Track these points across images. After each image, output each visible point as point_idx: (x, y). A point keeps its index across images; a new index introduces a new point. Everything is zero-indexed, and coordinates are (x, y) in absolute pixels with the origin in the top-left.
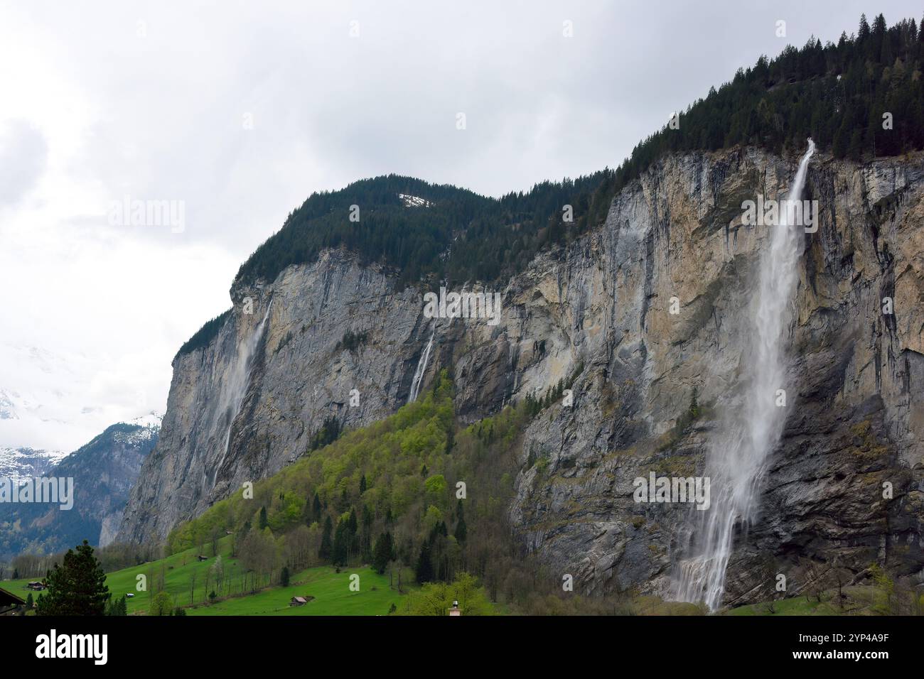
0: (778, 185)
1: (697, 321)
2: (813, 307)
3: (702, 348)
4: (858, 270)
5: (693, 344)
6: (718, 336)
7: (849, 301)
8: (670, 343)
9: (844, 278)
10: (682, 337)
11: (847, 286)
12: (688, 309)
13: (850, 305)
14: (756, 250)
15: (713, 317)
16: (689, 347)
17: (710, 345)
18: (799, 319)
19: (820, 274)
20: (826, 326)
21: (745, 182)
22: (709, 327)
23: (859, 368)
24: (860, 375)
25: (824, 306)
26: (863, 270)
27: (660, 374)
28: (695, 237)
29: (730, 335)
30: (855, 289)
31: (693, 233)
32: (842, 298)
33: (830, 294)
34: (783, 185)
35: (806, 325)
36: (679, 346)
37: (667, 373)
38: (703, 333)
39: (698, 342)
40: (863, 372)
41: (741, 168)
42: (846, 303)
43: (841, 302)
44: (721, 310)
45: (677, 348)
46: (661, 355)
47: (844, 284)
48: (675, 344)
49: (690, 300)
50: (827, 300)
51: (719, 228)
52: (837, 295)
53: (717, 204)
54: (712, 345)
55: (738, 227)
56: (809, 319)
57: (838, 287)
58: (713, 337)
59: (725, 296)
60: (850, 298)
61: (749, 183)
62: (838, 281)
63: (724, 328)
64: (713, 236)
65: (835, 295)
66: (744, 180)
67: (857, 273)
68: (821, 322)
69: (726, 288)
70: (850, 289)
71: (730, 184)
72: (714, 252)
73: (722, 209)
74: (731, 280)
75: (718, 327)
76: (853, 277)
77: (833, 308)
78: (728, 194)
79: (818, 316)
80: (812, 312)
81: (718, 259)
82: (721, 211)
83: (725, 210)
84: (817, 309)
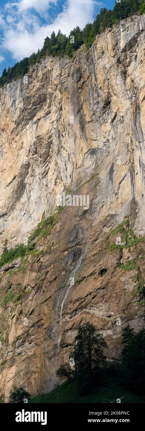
0: (61, 74)
1: (14, 196)
2: (85, 150)
3: (18, 217)
4: (115, 111)
5: (12, 215)
6: (28, 205)
7: (110, 138)
9: (105, 121)
10: (5, 211)
11: (108, 126)
12: (8, 188)
13: (111, 141)
14: (50, 130)
15: (26, 193)
16: (10, 218)
17: (23, 214)
18: (76, 164)
19: (89, 122)
20: (94, 164)
21: (41, 84)
22: (22, 200)
23: (118, 183)
24: (119, 187)
25: (93, 147)
26: (118, 110)
29: (36, 202)
30: (113, 126)
31: (12, 132)
32: (105, 138)
33: (97, 137)
34: (64, 73)
35: (81, 167)
38: (19, 206)
39: (15, 213)
40: (121, 185)
41: (38, 75)
42: (108, 141)
43: (105, 140)
44: (30, 185)
47: (105, 126)
49: (9, 181)
50: (94, 142)
51: (27, 124)
52: (101, 136)
53: (25, 106)
54: (25, 214)
55: (39, 120)
56: (83, 161)
57: (101, 129)
58: (25, 208)
59: (32, 173)
60: (111, 135)
61: (44, 84)
62: (101, 125)
63: (32, 198)
64: (24, 131)
65: (100, 136)
66: (41, 82)
67: (114, 114)
68: (91, 162)
69: (32, 166)
70: (110, 128)
71: (33, 89)
72: (24, 141)
73: (28, 109)
74: (35, 159)
75: (29, 199)
76: (111, 118)
77: (99, 147)
78: (32, 95)
79: (89, 157)
80: (84, 155)
81: (26, 145)
82: (28, 110)
83: (30, 109)
84: (88, 151)
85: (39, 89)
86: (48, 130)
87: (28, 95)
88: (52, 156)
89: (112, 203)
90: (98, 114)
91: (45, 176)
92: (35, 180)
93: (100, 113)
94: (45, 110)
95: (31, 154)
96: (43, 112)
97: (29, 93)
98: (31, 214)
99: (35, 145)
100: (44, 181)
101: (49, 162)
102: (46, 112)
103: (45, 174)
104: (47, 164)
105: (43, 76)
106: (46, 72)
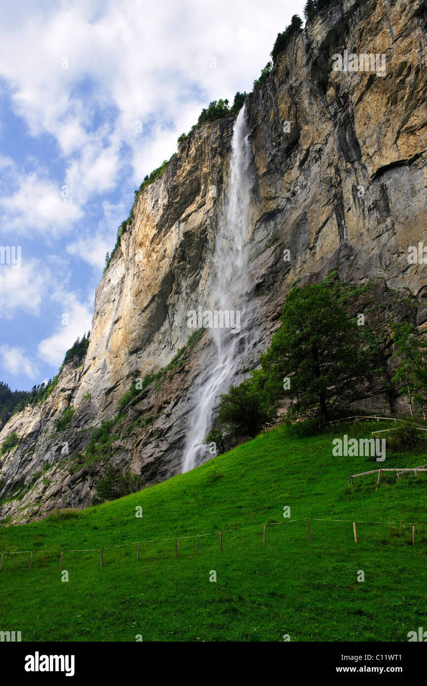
1: (152, 324)
2: (257, 217)
3: (157, 352)
4: (306, 147)
5: (148, 350)
6: (170, 334)
7: (297, 188)
8: (127, 352)
9: (290, 167)
10: (138, 344)
11: (294, 173)
12: (144, 314)
13: (299, 192)
15: (167, 318)
16: (145, 353)
17: (163, 347)
20: (271, 233)
21: (193, 165)
22: (163, 329)
23: (314, 233)
24: (317, 238)
25: (269, 210)
26: (312, 142)
27: (115, 383)
28: (154, 245)
29: (181, 327)
30: (303, 170)
31: (152, 242)
32: (289, 191)
33: (276, 192)
35: (249, 242)
36: (135, 355)
37: (121, 381)
38: (158, 337)
39: (153, 347)
42: (294, 193)
43: (288, 194)
44: (174, 306)
45: (133, 357)
46: (119, 365)
47: (290, 174)
48: (132, 353)
49: (145, 304)
50: (271, 201)
51: (172, 226)
52: (283, 190)
53: (170, 199)
54: (165, 346)
55: (189, 216)
56: (253, 233)
57: (284, 180)
58: (166, 338)
59: (177, 289)
60: (299, 184)
61: (198, 163)
62: (283, 174)
63: (176, 323)
64: (168, 235)
65: (281, 190)
66: (193, 163)
67: (304, 152)
68: (265, 231)
69: (178, 279)
70: (298, 174)
71: (182, 174)
72: (168, 248)
73: (174, 203)
74: (181, 267)
75: (171, 325)
76: (300, 160)
77: (279, 208)
78: (180, 183)
79: (263, 226)
80: (256, 225)
81: (170, 251)
82: (174, 205)
83: (177, 203)
84: (261, 218)
85: (190, 173)
86: (202, 222)
87: (175, 183)
88: (205, 258)
89: (304, 262)
90: (279, 159)
91: (195, 288)
92: (180, 299)
93: (282, 157)
94: (198, 202)
95: (176, 261)
96: (195, 205)
97: (176, 181)
98: (174, 345)
99: (182, 247)
100: (193, 296)
101: (201, 269)
102: (198, 203)
103: (195, 285)
104: (198, 271)
105: (196, 152)
106: (200, 145)
